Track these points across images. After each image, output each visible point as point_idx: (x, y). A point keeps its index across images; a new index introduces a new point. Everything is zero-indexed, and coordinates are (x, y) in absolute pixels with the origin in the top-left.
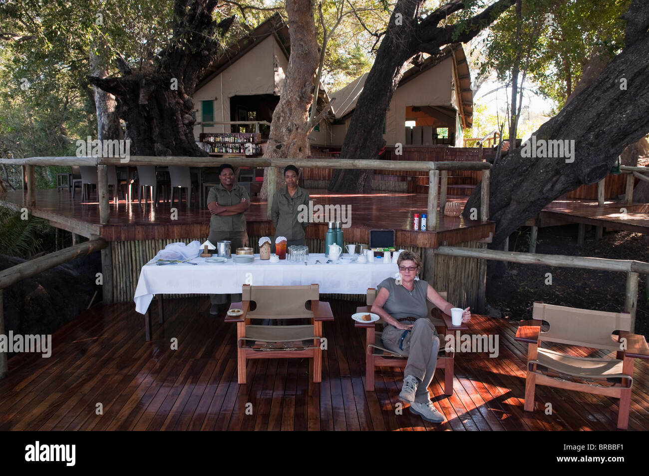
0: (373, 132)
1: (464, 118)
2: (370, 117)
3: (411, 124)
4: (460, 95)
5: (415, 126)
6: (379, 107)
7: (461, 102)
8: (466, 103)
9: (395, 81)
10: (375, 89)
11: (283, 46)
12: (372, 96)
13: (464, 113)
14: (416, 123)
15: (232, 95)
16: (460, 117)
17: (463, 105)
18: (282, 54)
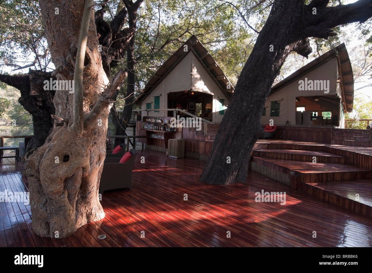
0: (248, 119)
1: (345, 105)
2: (245, 105)
3: (301, 109)
4: (343, 88)
5: (304, 111)
6: (255, 94)
7: (343, 93)
8: (347, 93)
9: (275, 66)
10: (251, 76)
11: (200, 59)
12: (248, 83)
13: (346, 101)
14: (305, 109)
15: (168, 92)
16: (342, 104)
17: (345, 95)
18: (200, 64)
